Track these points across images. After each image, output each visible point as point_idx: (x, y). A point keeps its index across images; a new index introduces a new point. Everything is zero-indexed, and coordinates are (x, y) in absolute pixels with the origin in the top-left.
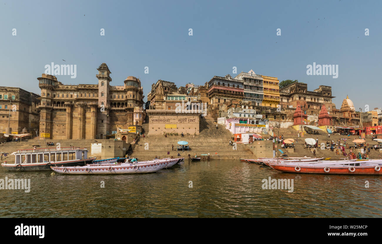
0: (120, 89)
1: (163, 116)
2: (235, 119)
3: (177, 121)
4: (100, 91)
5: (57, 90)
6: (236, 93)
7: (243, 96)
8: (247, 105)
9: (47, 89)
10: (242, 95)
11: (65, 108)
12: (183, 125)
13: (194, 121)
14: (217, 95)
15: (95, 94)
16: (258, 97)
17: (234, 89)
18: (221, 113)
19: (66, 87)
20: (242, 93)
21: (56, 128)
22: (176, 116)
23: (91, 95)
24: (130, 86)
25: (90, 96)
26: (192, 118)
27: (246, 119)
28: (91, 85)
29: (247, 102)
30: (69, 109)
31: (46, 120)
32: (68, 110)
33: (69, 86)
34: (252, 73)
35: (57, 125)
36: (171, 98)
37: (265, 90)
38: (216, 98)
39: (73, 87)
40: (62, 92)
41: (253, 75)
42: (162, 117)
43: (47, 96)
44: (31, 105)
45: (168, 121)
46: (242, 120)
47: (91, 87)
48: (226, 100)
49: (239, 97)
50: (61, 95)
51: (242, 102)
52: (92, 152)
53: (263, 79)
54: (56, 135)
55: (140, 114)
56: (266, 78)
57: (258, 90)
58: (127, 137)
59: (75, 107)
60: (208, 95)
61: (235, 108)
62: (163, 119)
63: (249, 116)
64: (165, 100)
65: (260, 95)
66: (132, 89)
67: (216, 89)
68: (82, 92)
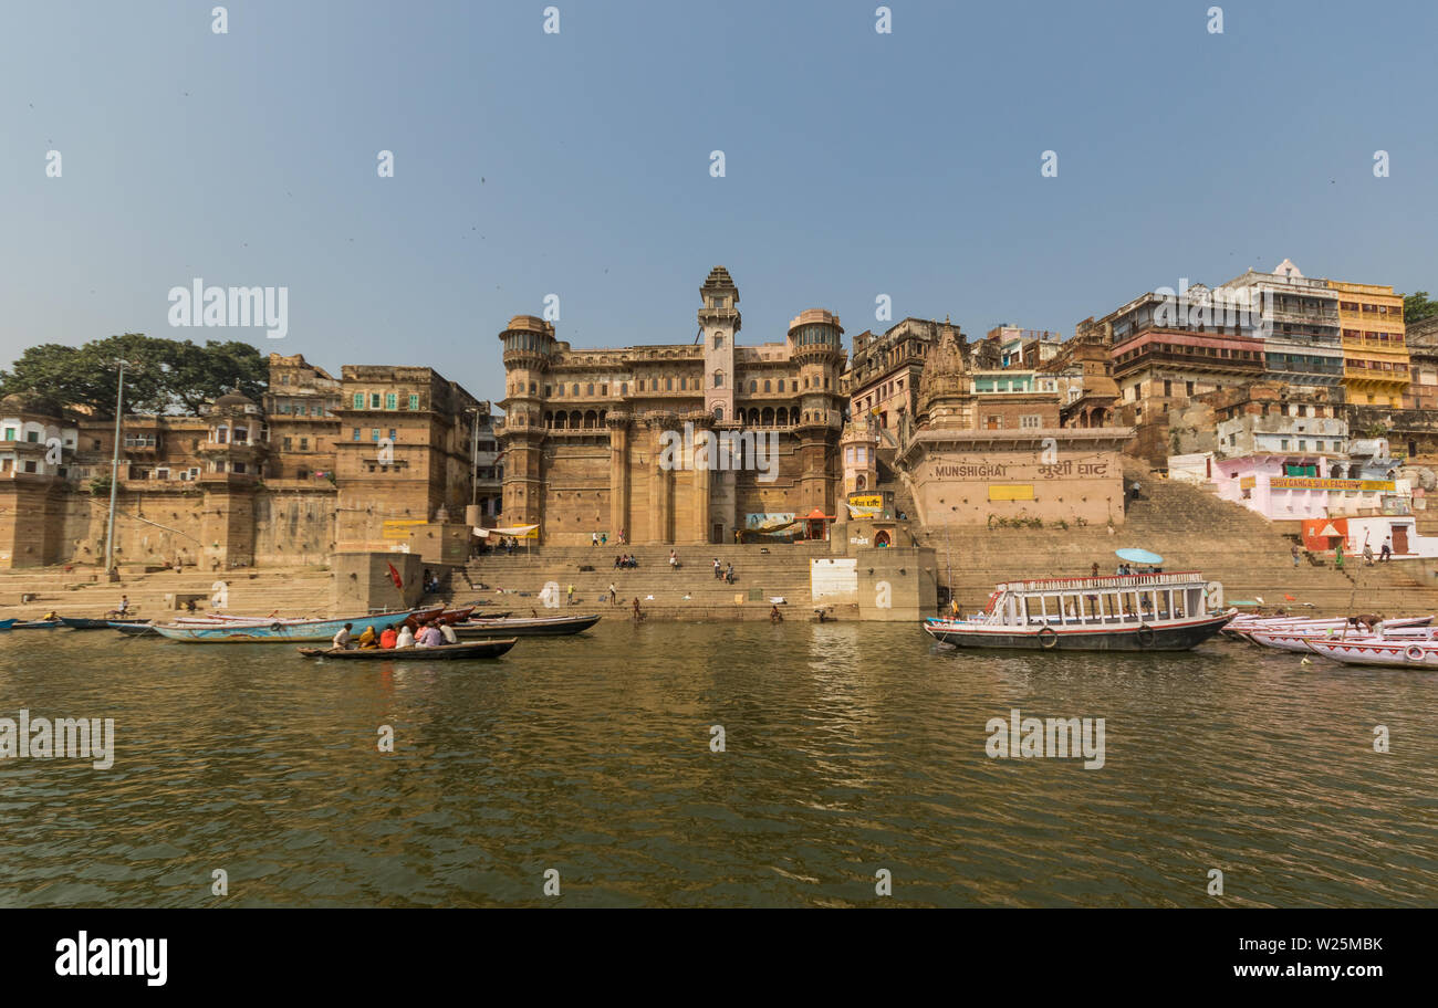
0: (773, 359)
1: (981, 455)
2: (1267, 461)
3: (1033, 471)
4: (710, 369)
5: (560, 372)
6: (1233, 356)
7: (1262, 367)
8: (1310, 400)
9: (529, 369)
10: (1258, 363)
11: (606, 431)
12: (1057, 487)
13: (1100, 470)
14: (1159, 367)
15: (688, 380)
16: (1317, 370)
17: (1226, 342)
18: (1183, 438)
19: (585, 357)
20: (1257, 354)
21: (555, 505)
22: (1031, 455)
23: (676, 383)
24: (817, 347)
25: (669, 387)
26: (1094, 461)
27: (1310, 459)
28: (676, 347)
29: (1309, 389)
30: (620, 437)
31: (528, 478)
32: (617, 440)
33: (594, 356)
34: (1289, 274)
35: (559, 495)
36: (995, 384)
37: (1347, 339)
38: (1157, 380)
39: (609, 356)
40: (574, 377)
41: (1293, 282)
42: (973, 459)
43: (530, 394)
44: (452, 426)
45: (998, 473)
46: (1294, 465)
47: (675, 355)
48: (1195, 386)
49: (1247, 370)
50: (569, 386)
51: (1291, 392)
52: (814, 592)
53: (1337, 296)
54: (557, 530)
55: (870, 448)
56: (1345, 288)
57: (1316, 339)
58: (895, 537)
59: (639, 430)
60: (1112, 369)
61: (1263, 418)
62: (979, 467)
63: (1320, 444)
64: (973, 392)
65: (1328, 358)
66: (817, 355)
67: (1159, 344)
68: (642, 375)
